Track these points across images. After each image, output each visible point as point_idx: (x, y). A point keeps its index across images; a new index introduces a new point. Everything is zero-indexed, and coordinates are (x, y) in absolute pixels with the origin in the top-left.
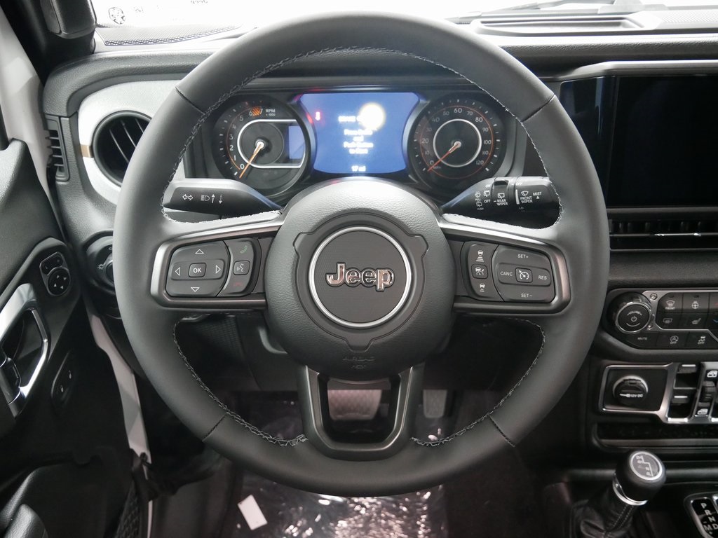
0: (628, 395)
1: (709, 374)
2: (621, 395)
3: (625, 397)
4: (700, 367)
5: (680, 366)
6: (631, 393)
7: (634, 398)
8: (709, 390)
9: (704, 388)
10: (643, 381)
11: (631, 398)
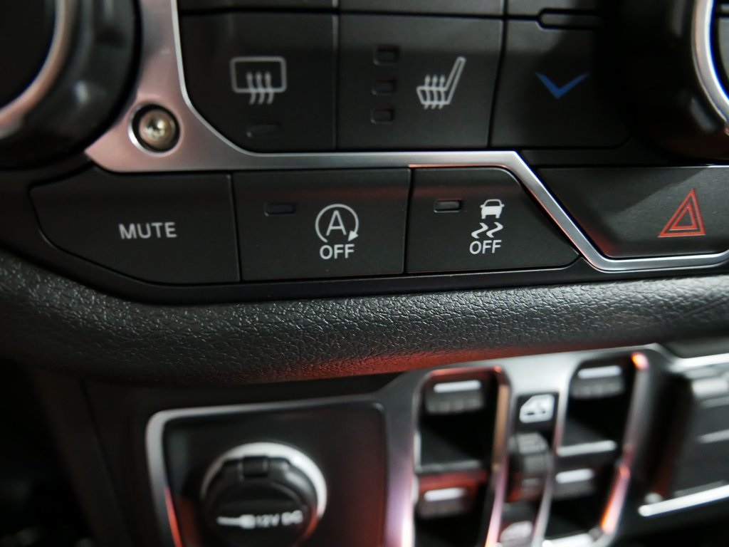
0: (246, 521)
1: (525, 408)
2: (224, 521)
3: (238, 529)
4: (493, 383)
5: (428, 389)
6: (256, 513)
7: (271, 529)
8: (531, 464)
9: (515, 464)
10: (300, 459)
11: (257, 530)
